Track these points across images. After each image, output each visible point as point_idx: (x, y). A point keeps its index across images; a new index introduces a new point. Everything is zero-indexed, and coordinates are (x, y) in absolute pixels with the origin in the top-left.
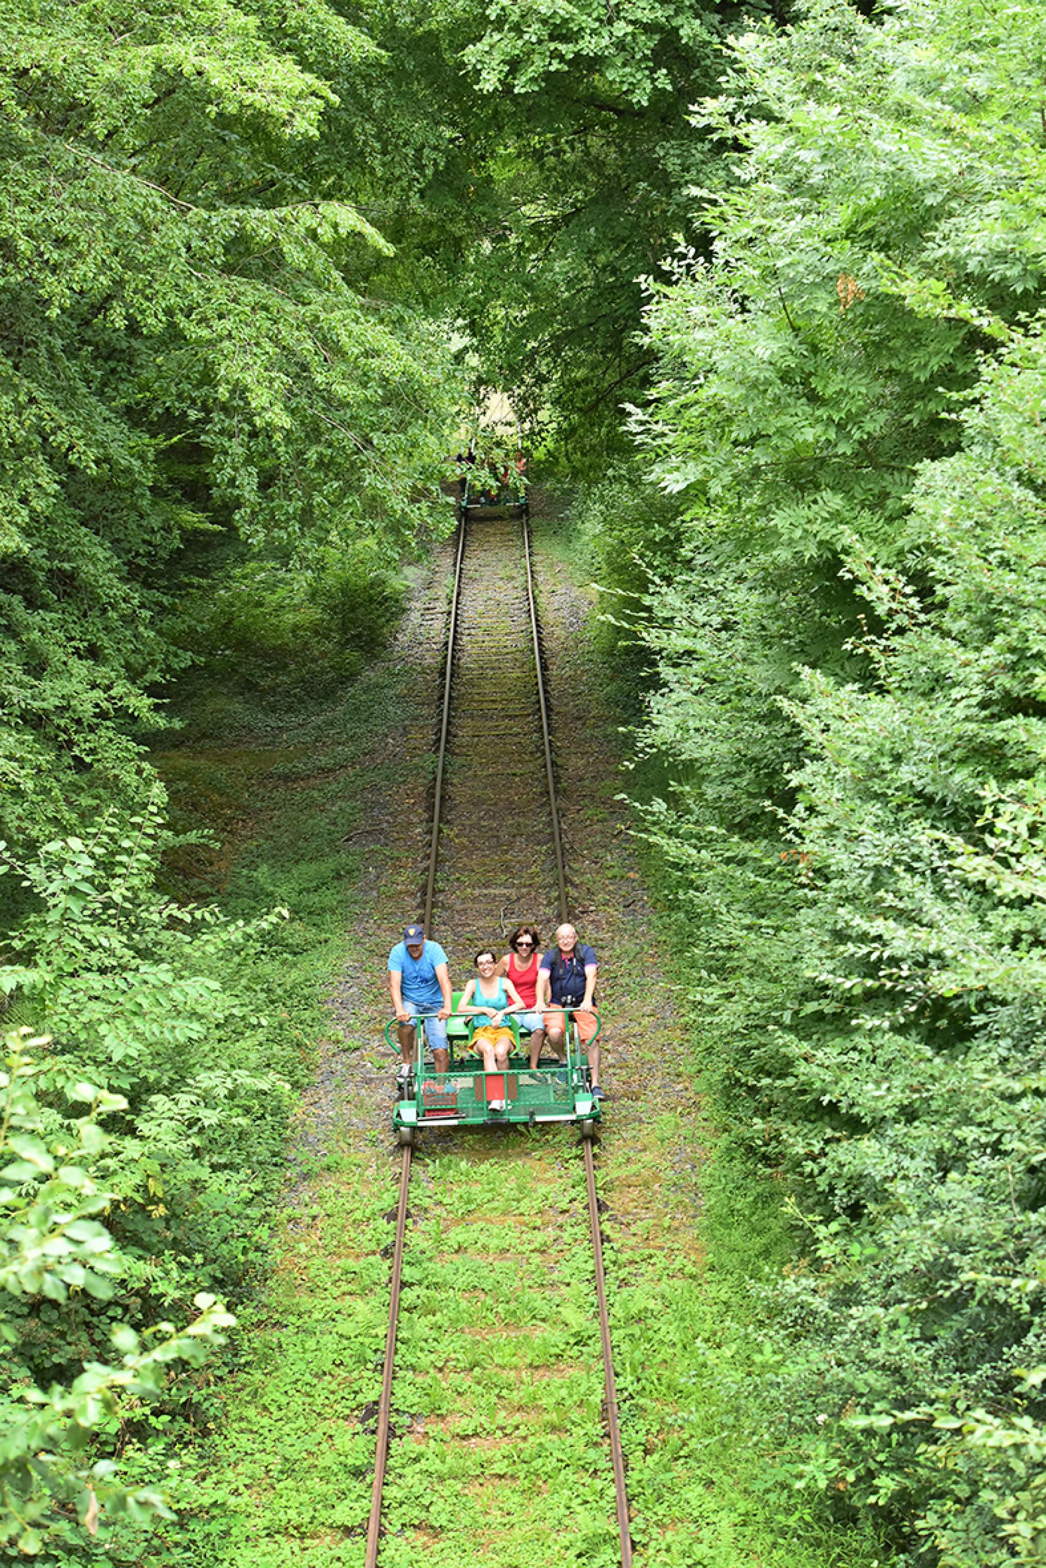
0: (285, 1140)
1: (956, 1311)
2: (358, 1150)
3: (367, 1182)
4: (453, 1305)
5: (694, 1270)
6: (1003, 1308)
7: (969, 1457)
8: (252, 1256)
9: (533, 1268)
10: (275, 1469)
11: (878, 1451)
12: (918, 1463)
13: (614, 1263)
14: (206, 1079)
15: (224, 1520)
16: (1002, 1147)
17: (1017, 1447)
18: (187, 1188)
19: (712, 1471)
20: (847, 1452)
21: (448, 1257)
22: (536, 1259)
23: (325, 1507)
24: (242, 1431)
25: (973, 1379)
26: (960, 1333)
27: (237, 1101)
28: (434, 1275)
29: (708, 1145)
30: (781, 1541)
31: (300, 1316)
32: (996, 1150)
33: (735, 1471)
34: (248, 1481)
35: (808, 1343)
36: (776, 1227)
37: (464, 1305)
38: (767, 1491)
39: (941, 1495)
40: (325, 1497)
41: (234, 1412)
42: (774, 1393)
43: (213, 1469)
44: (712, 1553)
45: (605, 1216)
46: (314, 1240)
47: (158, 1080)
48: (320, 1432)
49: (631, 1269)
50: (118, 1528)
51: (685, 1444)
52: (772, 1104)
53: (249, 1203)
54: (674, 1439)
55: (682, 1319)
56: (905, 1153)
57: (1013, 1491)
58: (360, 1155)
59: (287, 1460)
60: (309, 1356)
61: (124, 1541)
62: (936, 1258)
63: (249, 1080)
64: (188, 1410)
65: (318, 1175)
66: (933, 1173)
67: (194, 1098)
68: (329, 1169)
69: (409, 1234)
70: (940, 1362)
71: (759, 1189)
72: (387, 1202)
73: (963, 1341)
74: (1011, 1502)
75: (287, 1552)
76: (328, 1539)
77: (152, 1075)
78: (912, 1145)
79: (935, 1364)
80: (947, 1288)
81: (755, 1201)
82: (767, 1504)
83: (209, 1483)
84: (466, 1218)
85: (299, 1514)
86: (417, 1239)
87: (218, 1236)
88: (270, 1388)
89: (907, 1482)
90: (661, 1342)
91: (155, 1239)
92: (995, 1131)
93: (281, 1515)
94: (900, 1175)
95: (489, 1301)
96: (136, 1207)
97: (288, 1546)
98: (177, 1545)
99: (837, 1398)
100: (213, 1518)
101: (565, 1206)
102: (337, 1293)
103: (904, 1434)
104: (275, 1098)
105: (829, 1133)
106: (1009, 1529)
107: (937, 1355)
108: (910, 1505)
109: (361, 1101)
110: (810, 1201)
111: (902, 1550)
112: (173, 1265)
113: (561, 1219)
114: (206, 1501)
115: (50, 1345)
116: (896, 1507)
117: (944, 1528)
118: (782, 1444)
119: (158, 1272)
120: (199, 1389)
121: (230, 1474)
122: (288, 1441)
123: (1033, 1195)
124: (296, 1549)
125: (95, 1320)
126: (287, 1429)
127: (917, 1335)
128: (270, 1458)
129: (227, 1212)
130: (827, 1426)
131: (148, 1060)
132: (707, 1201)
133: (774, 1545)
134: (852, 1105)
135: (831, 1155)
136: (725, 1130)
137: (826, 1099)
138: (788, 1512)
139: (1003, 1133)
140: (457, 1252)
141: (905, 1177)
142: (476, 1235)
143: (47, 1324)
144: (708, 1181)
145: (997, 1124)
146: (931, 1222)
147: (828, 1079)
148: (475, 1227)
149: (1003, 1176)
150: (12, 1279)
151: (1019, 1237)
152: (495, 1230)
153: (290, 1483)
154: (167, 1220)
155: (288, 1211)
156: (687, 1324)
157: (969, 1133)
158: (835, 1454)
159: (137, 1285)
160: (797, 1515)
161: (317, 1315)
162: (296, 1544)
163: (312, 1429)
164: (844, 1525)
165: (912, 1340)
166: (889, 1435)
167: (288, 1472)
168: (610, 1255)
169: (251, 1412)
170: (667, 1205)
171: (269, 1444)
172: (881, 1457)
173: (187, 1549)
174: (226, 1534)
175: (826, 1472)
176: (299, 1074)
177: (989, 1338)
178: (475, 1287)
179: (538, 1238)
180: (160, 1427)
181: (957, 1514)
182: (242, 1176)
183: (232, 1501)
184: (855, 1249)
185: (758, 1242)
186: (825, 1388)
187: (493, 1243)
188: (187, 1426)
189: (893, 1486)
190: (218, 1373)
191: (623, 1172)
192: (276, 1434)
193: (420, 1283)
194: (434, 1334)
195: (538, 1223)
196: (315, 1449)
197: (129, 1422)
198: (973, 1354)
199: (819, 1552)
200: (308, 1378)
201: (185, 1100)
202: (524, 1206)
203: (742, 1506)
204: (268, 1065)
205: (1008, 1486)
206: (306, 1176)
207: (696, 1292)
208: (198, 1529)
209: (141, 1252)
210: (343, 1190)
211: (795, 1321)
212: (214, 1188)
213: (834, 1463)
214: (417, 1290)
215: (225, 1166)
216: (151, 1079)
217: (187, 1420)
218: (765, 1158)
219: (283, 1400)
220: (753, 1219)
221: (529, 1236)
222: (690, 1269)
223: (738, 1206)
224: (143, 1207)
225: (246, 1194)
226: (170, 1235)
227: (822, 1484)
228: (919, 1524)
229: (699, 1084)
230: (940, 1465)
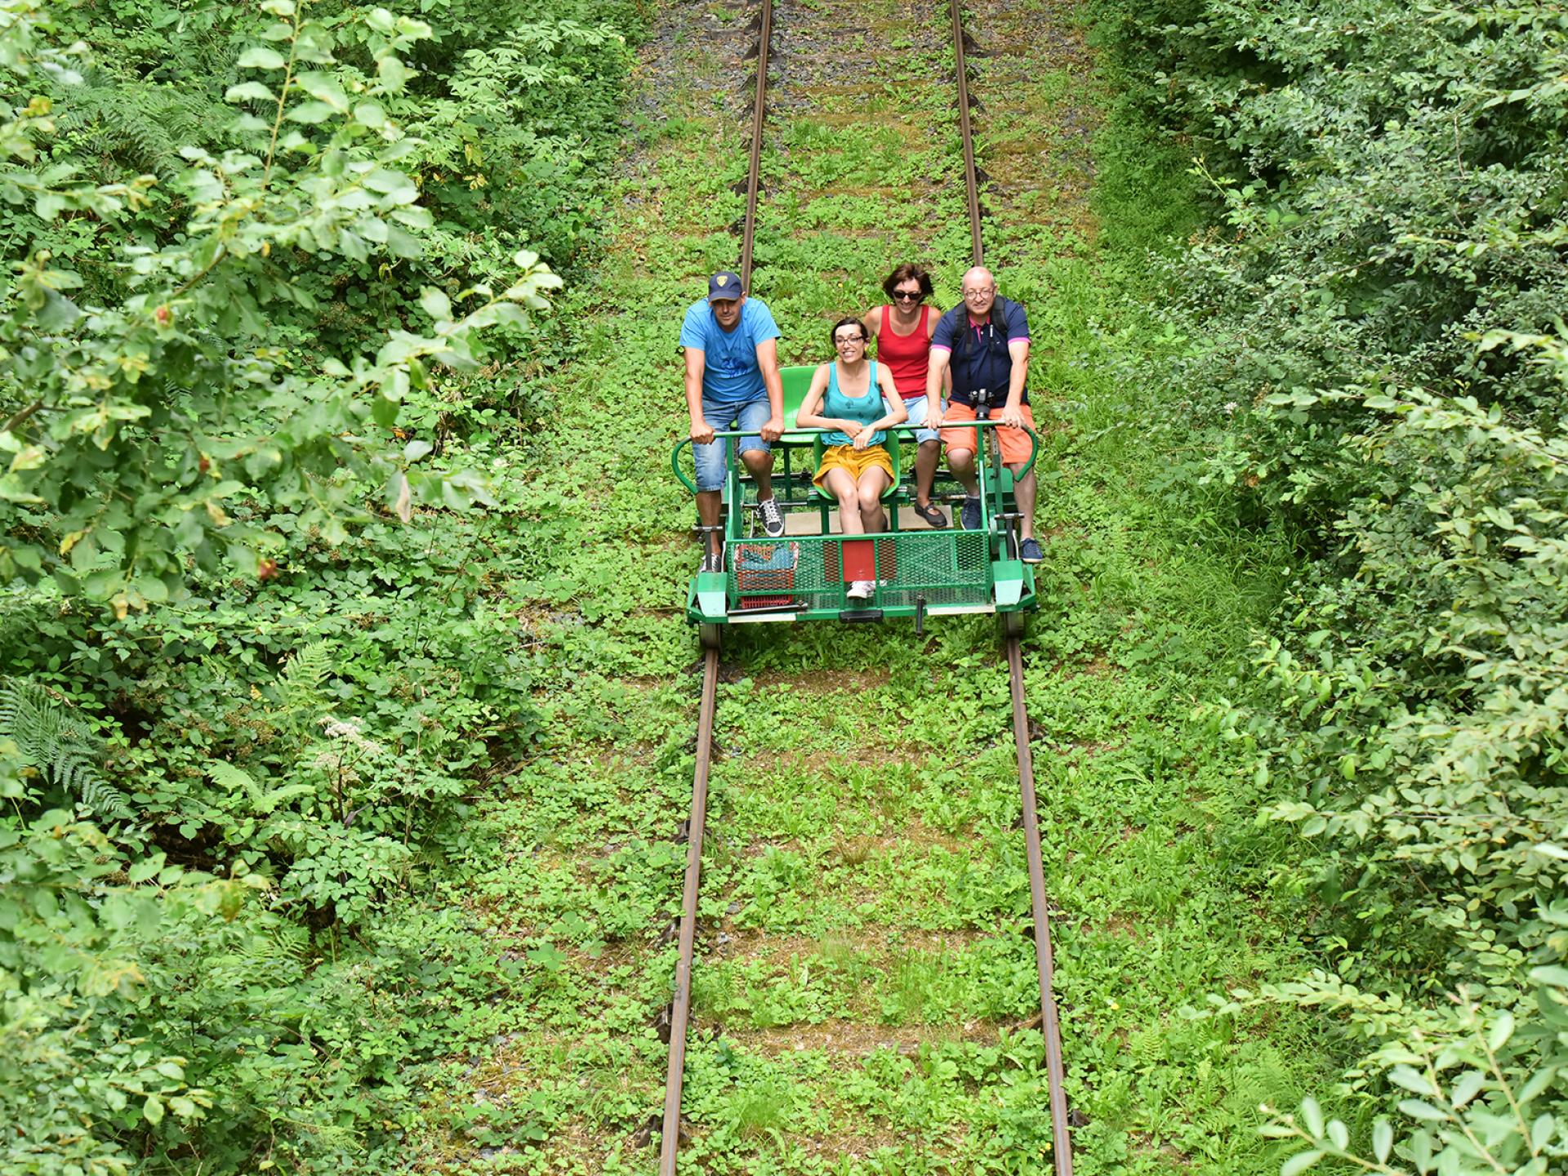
0: (619, 103)
1: (1387, 286)
2: (701, 114)
3: (712, 151)
4: (811, 287)
5: (1085, 247)
6: (1442, 281)
7: (1399, 448)
8: (584, 232)
9: (902, 245)
10: (614, 466)
11: (1294, 444)
12: (1339, 458)
13: (994, 239)
14: (527, 32)
15: (557, 524)
16: (1447, 96)
17: (1460, 430)
18: (508, 158)
19: (1104, 469)
20: (1258, 445)
21: (804, 234)
22: (905, 235)
23: (669, 509)
24: (575, 428)
25: (1406, 361)
26: (1392, 310)
27: (563, 59)
28: (789, 254)
29: (1102, 106)
30: (1180, 547)
31: (639, 299)
32: (1440, 100)
33: (1129, 470)
34: (583, 482)
35: (1216, 323)
36: (1179, 198)
37: (823, 286)
38: (1166, 492)
39: (1365, 493)
40: (668, 498)
41: (566, 407)
42: (1176, 378)
43: (543, 468)
44: (1103, 559)
45: (984, 187)
46: (654, 215)
47: (473, 35)
48: (662, 427)
49: (1014, 246)
50: (438, 531)
51: (1072, 441)
52: (1178, 57)
53: (579, 174)
54: (1061, 434)
55: (1071, 302)
56: (1334, 104)
57: (1450, 487)
58: (705, 120)
59: (625, 458)
60: (649, 344)
61: (446, 546)
62: (1369, 219)
63: (578, 33)
64: (514, 404)
65: (657, 142)
66: (1365, 127)
67: (515, 54)
68: (669, 135)
69: (761, 208)
70: (1368, 341)
71: (1161, 156)
72: (736, 171)
73: (1395, 320)
74: (1446, 496)
75: (628, 558)
76: (672, 544)
77: (467, 29)
78: (1342, 97)
79: (1363, 345)
80: (1380, 253)
81: (1156, 170)
82: (1165, 506)
83: (539, 483)
84: (826, 189)
85: (641, 517)
86: (770, 215)
87: (544, 211)
88: (606, 379)
89: (1326, 478)
90: (1047, 328)
91: (473, 213)
92: (1439, 77)
93: (621, 519)
94: (1327, 129)
95: (852, 282)
96: (451, 178)
97: (629, 552)
98: (505, 550)
99: (1248, 385)
100: (545, 521)
101: (938, 175)
102: (680, 274)
103: (1324, 425)
104: (607, 55)
105: (1244, 84)
106: (1443, 526)
107: (1366, 333)
108: (1328, 504)
109: (706, 59)
110: (1220, 166)
111: (1317, 556)
112: (495, 243)
113: (933, 191)
114: (537, 503)
115: (359, 332)
116: (1311, 509)
117: (1368, 529)
118: (1183, 440)
119: (478, 250)
120: (526, 380)
121: (562, 474)
122: (627, 437)
123: (1480, 152)
124: (637, 555)
125: (408, 304)
126: (625, 424)
127: (1342, 313)
128: (607, 457)
129: (555, 184)
130: (1236, 415)
131: (461, 12)
132: (1098, 172)
133: (1173, 551)
134: (1271, 52)
135: (1247, 109)
136: (1122, 90)
137: (1242, 45)
138: (1189, 515)
139: (1449, 79)
140: (815, 227)
141: (1333, 132)
142: (837, 208)
143: (355, 310)
144: (1101, 148)
145: (1442, 70)
146: (1364, 178)
147: (1245, 20)
148: (836, 199)
149: (1447, 129)
150: (304, 235)
151: (1464, 199)
152: (859, 203)
153: (630, 483)
154: (487, 192)
155: (623, 183)
156: (1076, 307)
157: (1408, 80)
158: (1245, 446)
159: (454, 264)
160: (1199, 518)
161: (658, 299)
162: (637, 551)
163: (654, 425)
164: (1253, 530)
165: (1336, 319)
166: (1307, 426)
167: (628, 471)
168: (989, 230)
169: (585, 406)
170: (1054, 174)
171: (606, 442)
172: (1297, 451)
173: (516, 555)
174: (559, 539)
175: (1235, 467)
176: (635, 27)
177: (1426, 315)
178: (836, 268)
179: (909, 211)
180: (484, 422)
181: (1382, 513)
182: (571, 142)
183: (565, 502)
184: (1272, 216)
185: (1160, 216)
186: (1235, 373)
187: (857, 218)
188: (513, 421)
189: (1310, 482)
190: (548, 363)
191: (1005, 137)
192: (613, 430)
193: (774, 262)
194: (790, 319)
195: (908, 194)
196: (657, 446)
197: (449, 417)
198: (1406, 334)
199: (1223, 559)
200: (648, 368)
201: (505, 55)
202: (892, 176)
203: (1137, 509)
204: (599, 19)
205: (1443, 481)
206: (644, 144)
207: (1087, 271)
208: (528, 534)
209: (458, 228)
210: (686, 159)
211: (1201, 299)
212: (540, 156)
213: (1244, 456)
214: (770, 270)
215: (550, 133)
216: (466, 33)
217: (514, 415)
218: (1168, 122)
219: (622, 393)
220: (1154, 189)
221: (898, 210)
222: (1080, 246)
223: (1136, 175)
224: (459, 178)
225: (576, 164)
226: (490, 209)
227: (1230, 479)
228: (1339, 524)
229: (1093, 37)
230: (1366, 458)
